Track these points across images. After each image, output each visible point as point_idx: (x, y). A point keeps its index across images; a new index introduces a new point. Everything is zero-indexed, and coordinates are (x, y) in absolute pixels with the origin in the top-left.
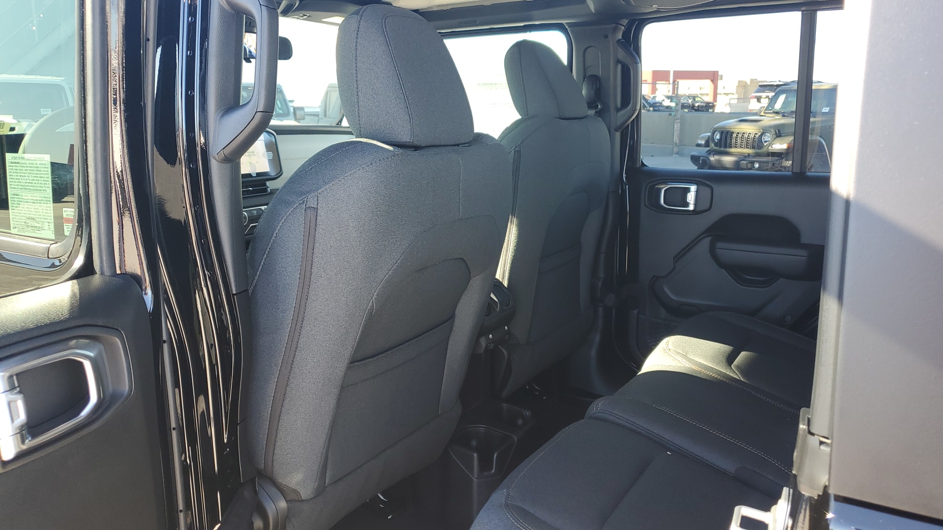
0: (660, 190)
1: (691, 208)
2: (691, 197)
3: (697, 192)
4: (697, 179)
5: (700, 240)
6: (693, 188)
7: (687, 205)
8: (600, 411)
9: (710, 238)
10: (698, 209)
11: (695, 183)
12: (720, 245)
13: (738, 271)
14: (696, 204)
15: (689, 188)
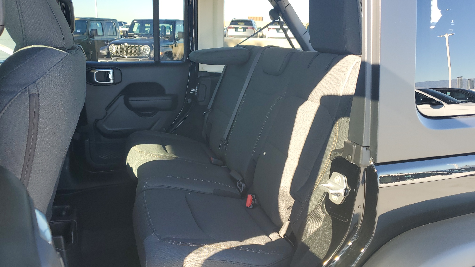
0: (93, 73)
1: (112, 81)
2: (111, 76)
3: (113, 73)
4: (112, 67)
5: (119, 97)
6: (111, 71)
7: (109, 80)
8: (148, 186)
9: (123, 96)
10: (115, 82)
11: (111, 69)
12: (131, 99)
13: (139, 111)
14: (114, 80)
15: (109, 72)
